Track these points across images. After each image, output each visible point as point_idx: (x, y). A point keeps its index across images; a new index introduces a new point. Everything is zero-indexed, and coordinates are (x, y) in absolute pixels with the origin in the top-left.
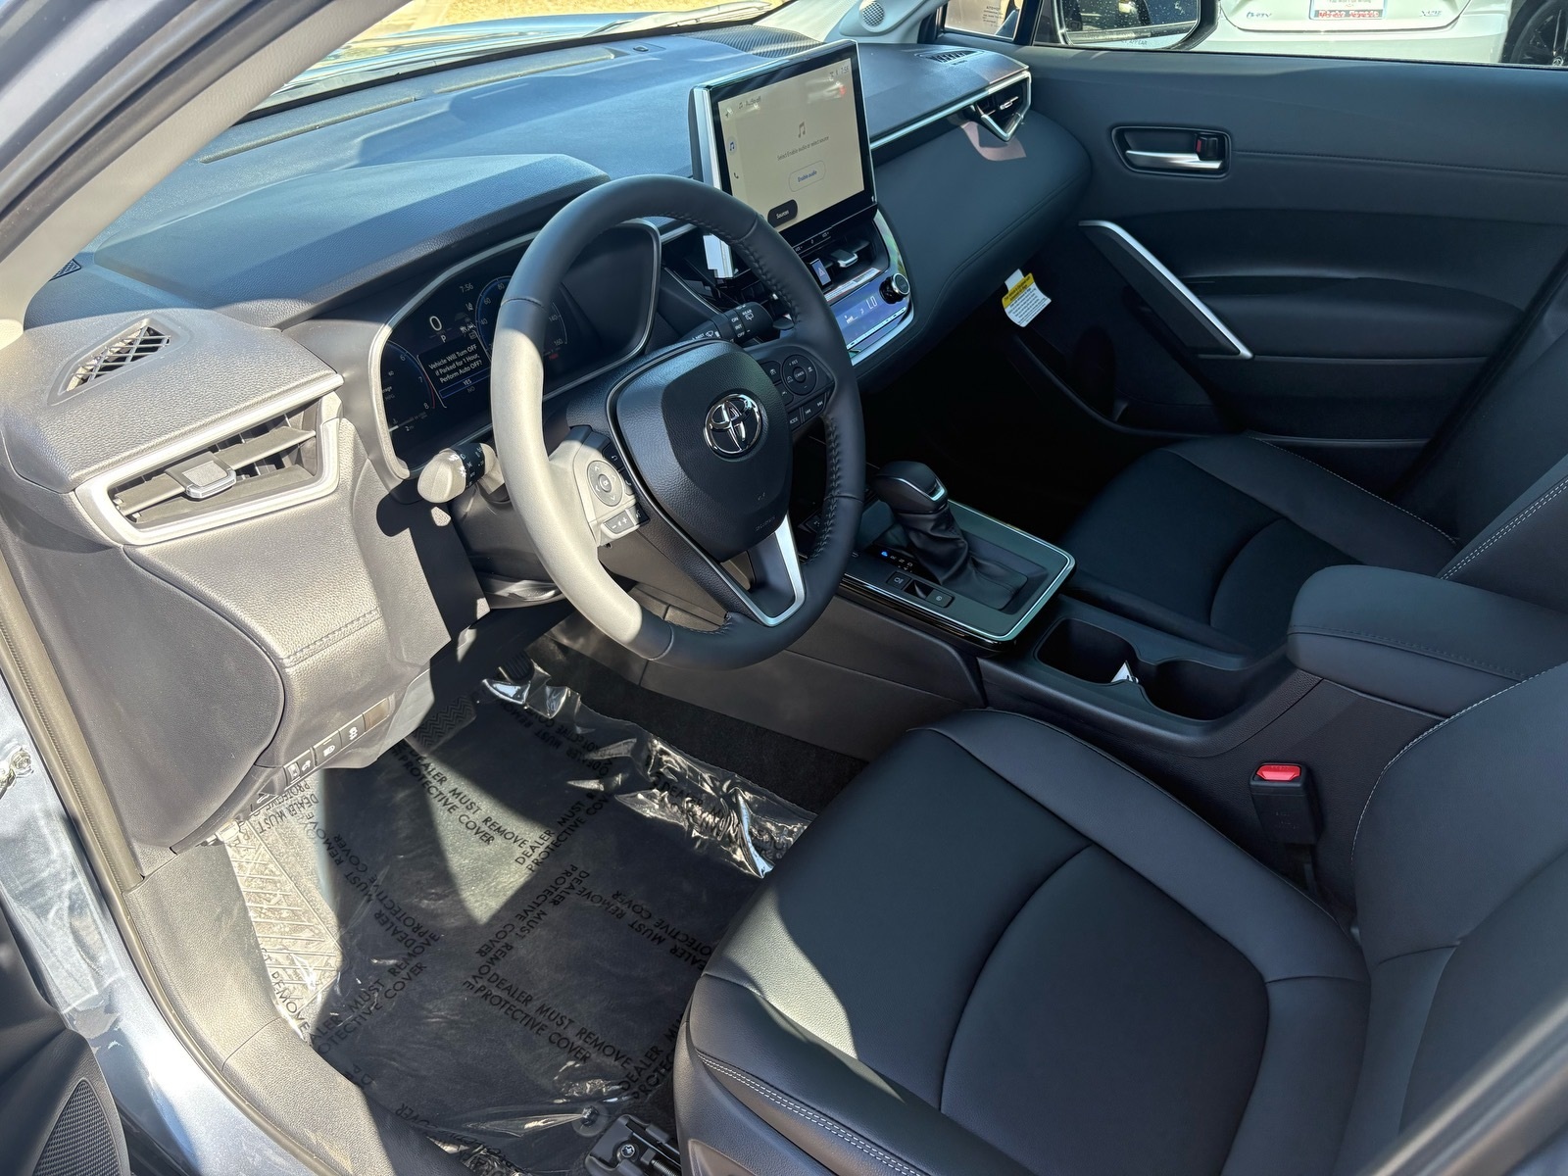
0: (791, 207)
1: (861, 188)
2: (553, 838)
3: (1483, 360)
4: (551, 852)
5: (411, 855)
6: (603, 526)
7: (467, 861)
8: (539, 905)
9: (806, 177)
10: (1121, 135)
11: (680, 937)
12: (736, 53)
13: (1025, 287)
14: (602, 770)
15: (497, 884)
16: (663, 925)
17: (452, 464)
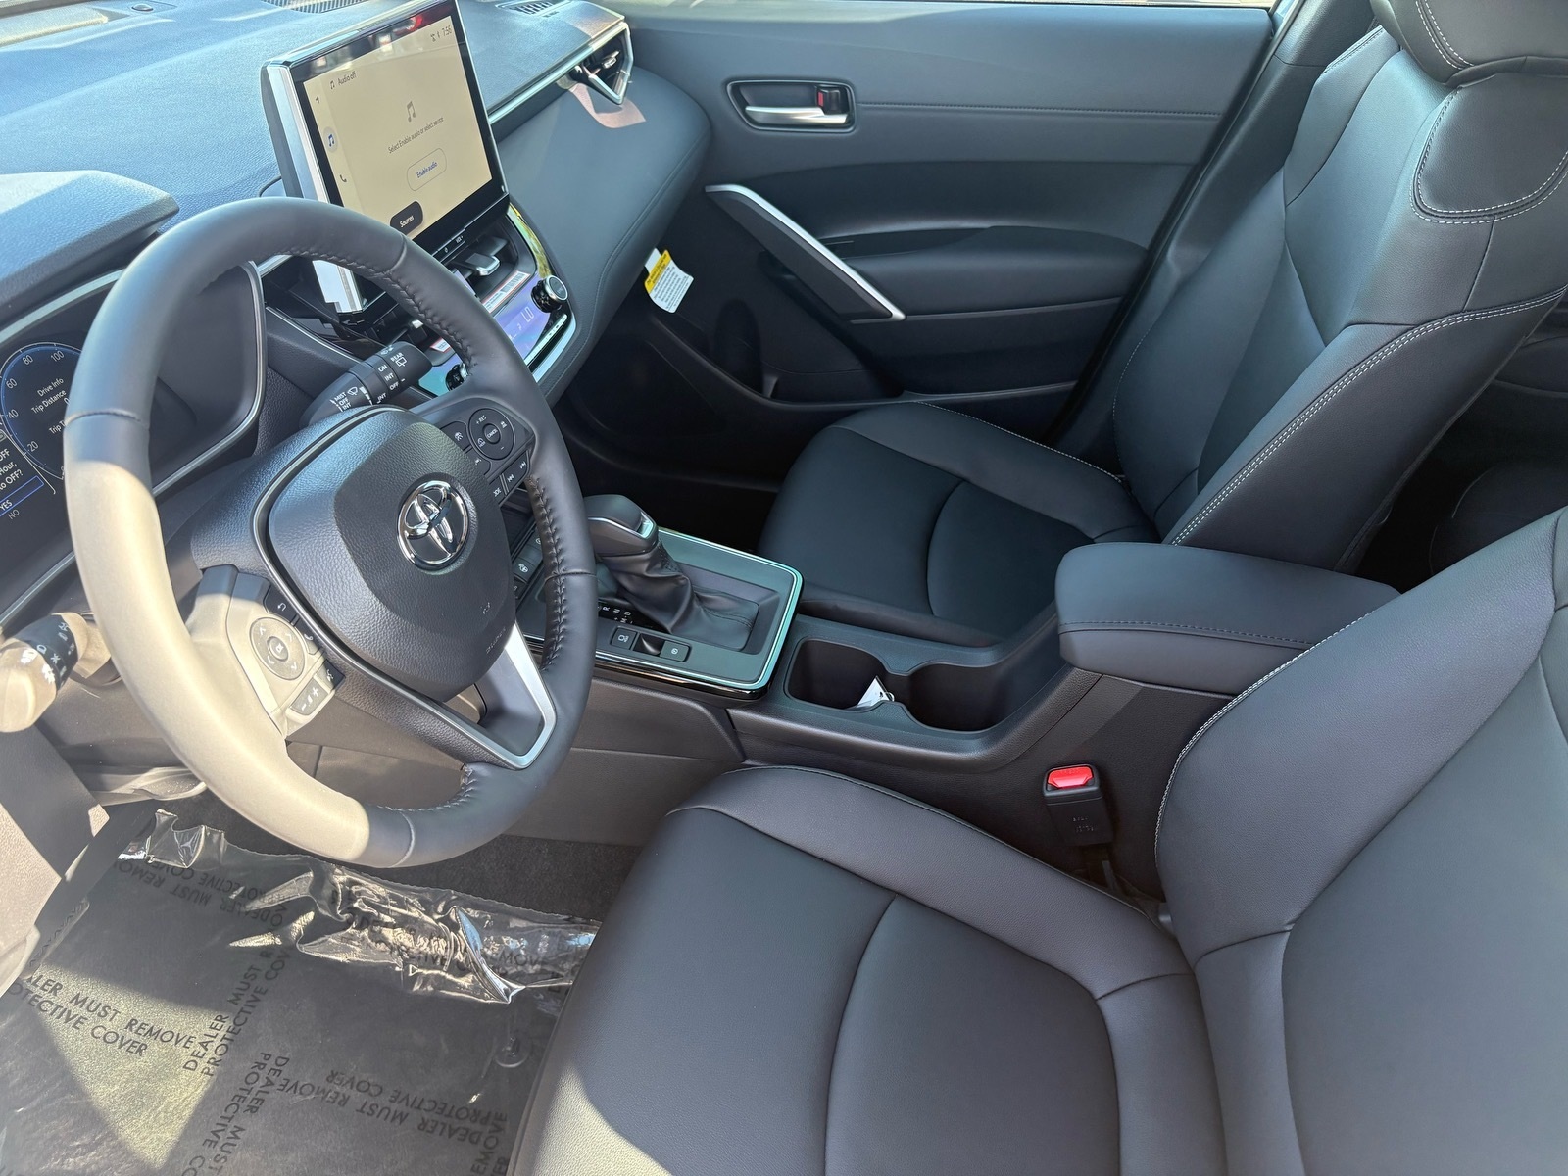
0: (415, 210)
1: (489, 178)
2: (228, 1024)
3: (1116, 300)
4: (232, 1041)
5: (34, 1104)
6: (289, 712)
7: (116, 1087)
8: (230, 1119)
9: (425, 171)
10: (736, 89)
11: (427, 1105)
12: (270, 8)
13: (664, 267)
14: (277, 919)
15: (167, 1107)
16: (401, 1096)
17: (30, 669)
